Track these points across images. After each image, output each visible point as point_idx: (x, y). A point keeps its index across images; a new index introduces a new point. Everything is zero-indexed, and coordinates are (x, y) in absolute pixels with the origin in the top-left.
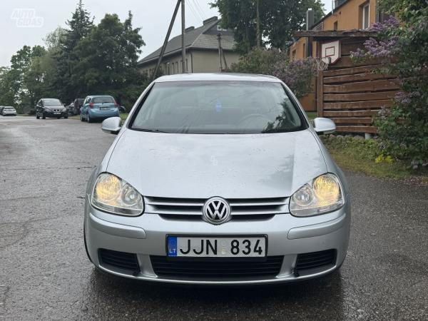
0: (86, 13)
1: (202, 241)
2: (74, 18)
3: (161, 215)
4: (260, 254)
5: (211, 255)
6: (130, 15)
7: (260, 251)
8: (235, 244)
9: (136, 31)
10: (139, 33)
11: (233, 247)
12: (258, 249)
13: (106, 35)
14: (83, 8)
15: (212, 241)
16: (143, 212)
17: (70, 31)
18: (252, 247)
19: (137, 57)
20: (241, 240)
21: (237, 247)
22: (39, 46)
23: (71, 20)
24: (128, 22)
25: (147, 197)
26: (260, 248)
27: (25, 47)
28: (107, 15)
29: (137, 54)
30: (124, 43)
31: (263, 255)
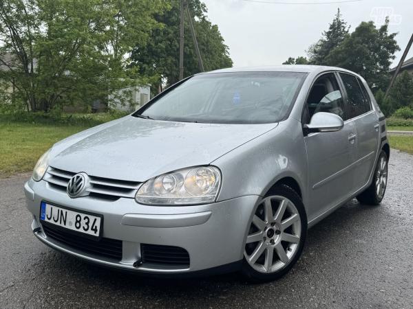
0: (343, 23)
2: (330, 28)
4: (95, 233)
6: (387, 21)
7: (95, 230)
9: (392, 37)
10: (395, 38)
12: (94, 228)
13: (358, 42)
14: (340, 19)
17: (325, 41)
18: (90, 225)
19: (389, 64)
21: (79, 222)
22: (302, 58)
23: (327, 30)
24: (384, 28)
26: (96, 227)
27: (290, 59)
28: (363, 23)
29: (390, 60)
30: (377, 49)
31: (97, 234)
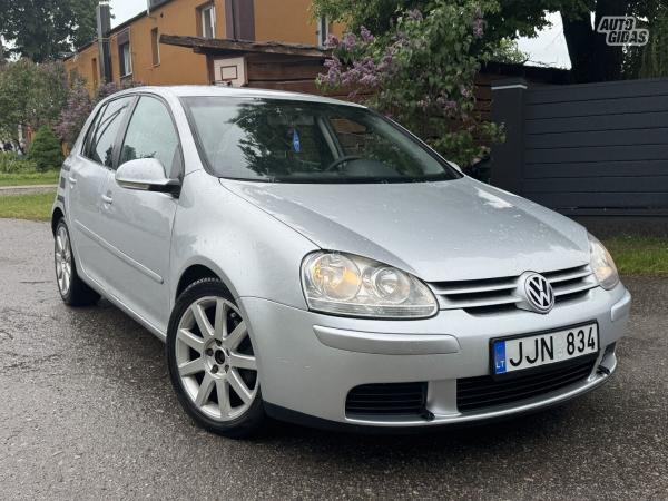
1: (537, 341)
3: (467, 310)
5: (548, 361)
8: (571, 339)
11: (570, 344)
15: (547, 338)
16: (439, 309)
20: (575, 331)
25: (431, 283)
